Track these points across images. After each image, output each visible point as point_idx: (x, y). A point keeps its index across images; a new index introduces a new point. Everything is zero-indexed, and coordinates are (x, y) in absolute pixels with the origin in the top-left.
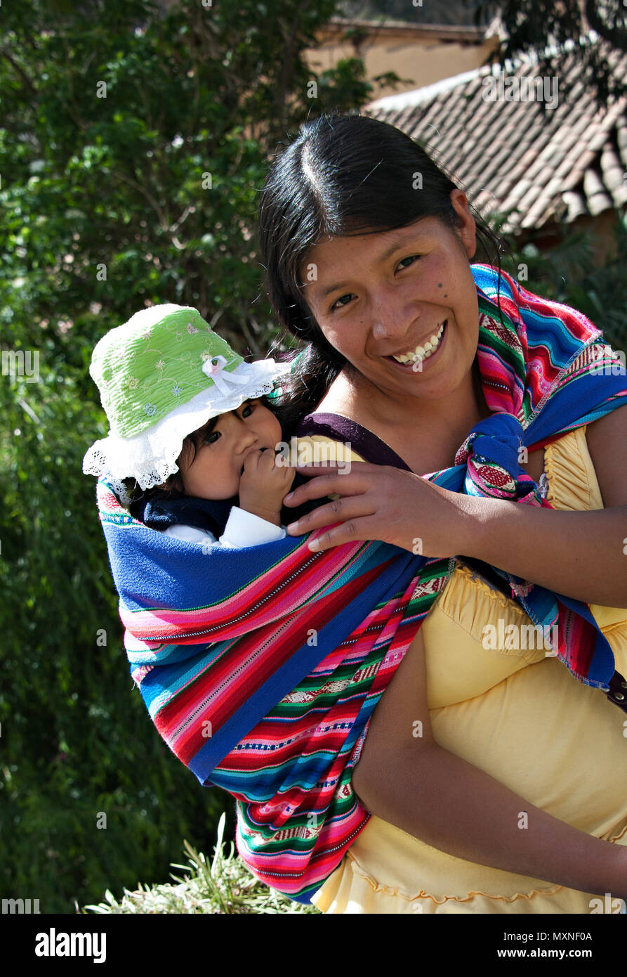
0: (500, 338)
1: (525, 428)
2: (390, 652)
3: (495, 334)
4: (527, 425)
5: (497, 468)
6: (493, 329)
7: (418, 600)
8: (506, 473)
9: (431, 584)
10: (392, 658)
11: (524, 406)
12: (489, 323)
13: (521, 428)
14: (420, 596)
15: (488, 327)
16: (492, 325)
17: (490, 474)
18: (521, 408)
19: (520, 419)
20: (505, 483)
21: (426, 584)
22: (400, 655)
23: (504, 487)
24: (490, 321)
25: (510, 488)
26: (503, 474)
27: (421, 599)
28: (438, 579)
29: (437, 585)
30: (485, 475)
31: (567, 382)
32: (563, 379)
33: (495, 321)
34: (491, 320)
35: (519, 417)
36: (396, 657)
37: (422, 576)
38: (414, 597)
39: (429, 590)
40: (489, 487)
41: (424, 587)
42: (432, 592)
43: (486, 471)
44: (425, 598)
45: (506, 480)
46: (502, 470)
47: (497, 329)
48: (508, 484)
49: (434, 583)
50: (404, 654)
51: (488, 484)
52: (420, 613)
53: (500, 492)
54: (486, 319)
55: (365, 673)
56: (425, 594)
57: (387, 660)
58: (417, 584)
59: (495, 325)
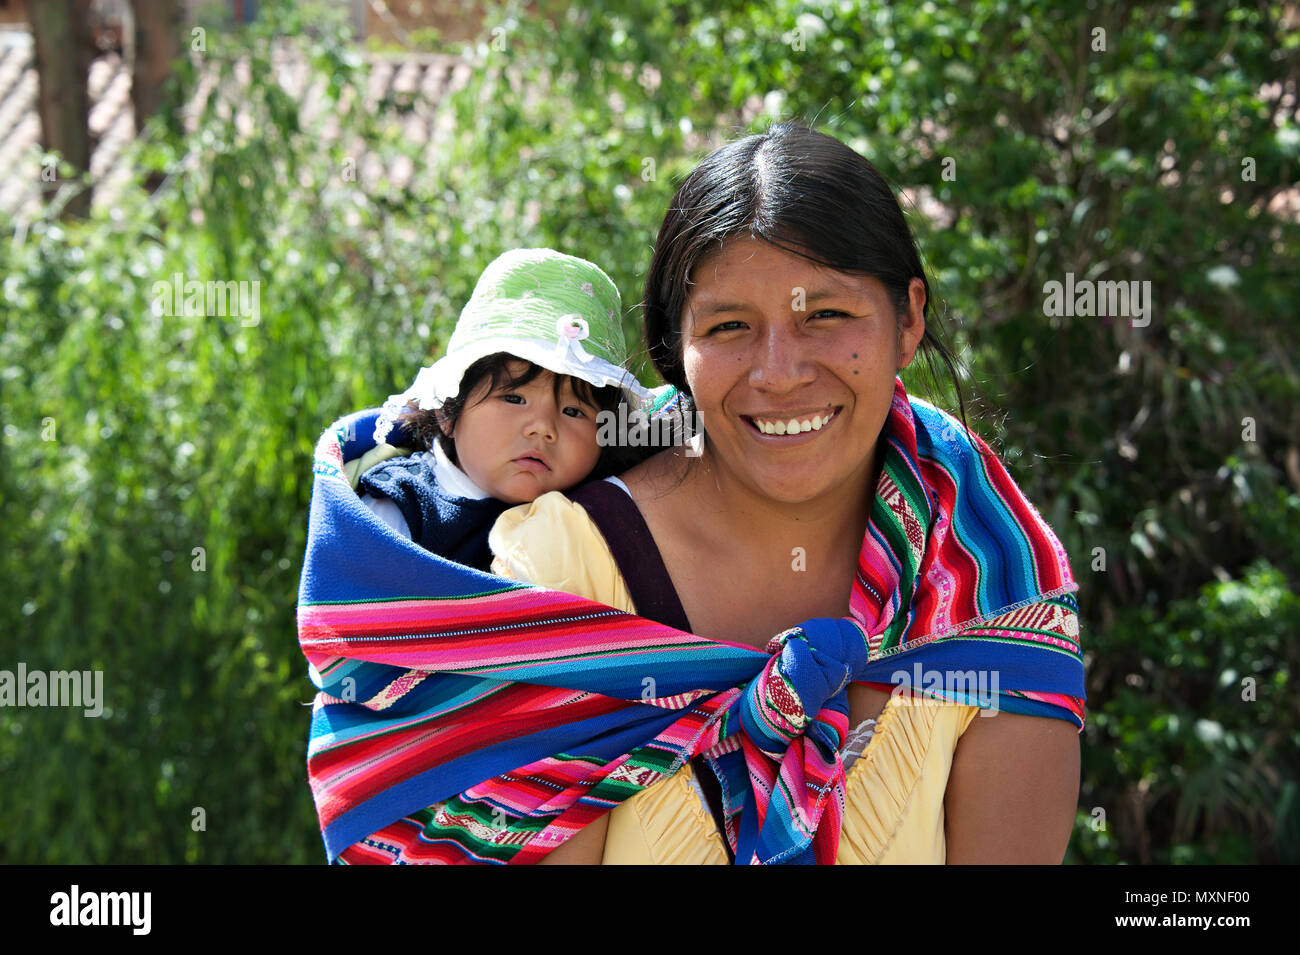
0: (903, 527)
1: (871, 659)
2: (550, 828)
3: (900, 519)
4: (877, 657)
5: (791, 690)
6: (900, 513)
7: (612, 782)
8: (798, 702)
9: (640, 771)
10: (548, 837)
11: (888, 632)
12: (897, 503)
13: (866, 656)
14: (618, 779)
15: (893, 507)
16: (899, 507)
17: (780, 692)
18: (882, 632)
19: (872, 645)
20: (791, 714)
21: (632, 768)
22: (560, 838)
23: (788, 717)
24: (900, 501)
25: (794, 722)
26: (793, 701)
27: (617, 783)
28: (651, 771)
29: (646, 778)
30: (774, 688)
31: (976, 636)
32: (974, 629)
33: (906, 502)
34: (902, 500)
35: (871, 642)
36: (554, 837)
37: (634, 755)
38: (611, 775)
39: (633, 777)
40: (769, 705)
41: (628, 770)
42: (635, 783)
43: (778, 685)
44: (623, 784)
45: (794, 710)
46: (795, 696)
47: (905, 515)
48: (794, 716)
49: (644, 773)
50: (567, 839)
51: (771, 701)
52: (608, 799)
53: (779, 719)
54: (897, 496)
55: (511, 838)
56: (626, 779)
57: (542, 835)
58: (622, 763)
59: (904, 508)
